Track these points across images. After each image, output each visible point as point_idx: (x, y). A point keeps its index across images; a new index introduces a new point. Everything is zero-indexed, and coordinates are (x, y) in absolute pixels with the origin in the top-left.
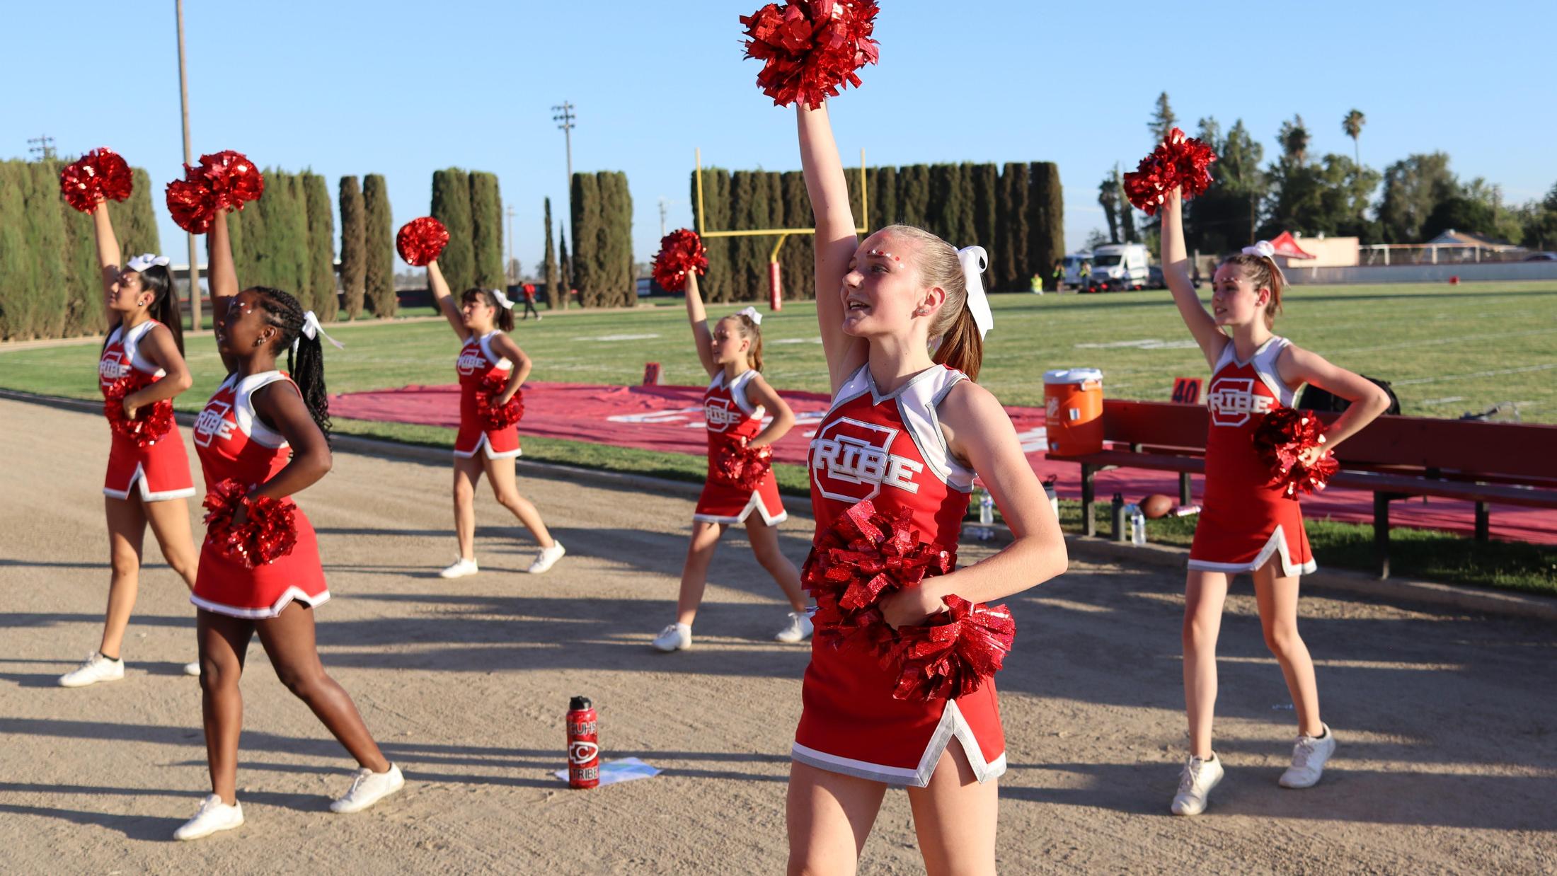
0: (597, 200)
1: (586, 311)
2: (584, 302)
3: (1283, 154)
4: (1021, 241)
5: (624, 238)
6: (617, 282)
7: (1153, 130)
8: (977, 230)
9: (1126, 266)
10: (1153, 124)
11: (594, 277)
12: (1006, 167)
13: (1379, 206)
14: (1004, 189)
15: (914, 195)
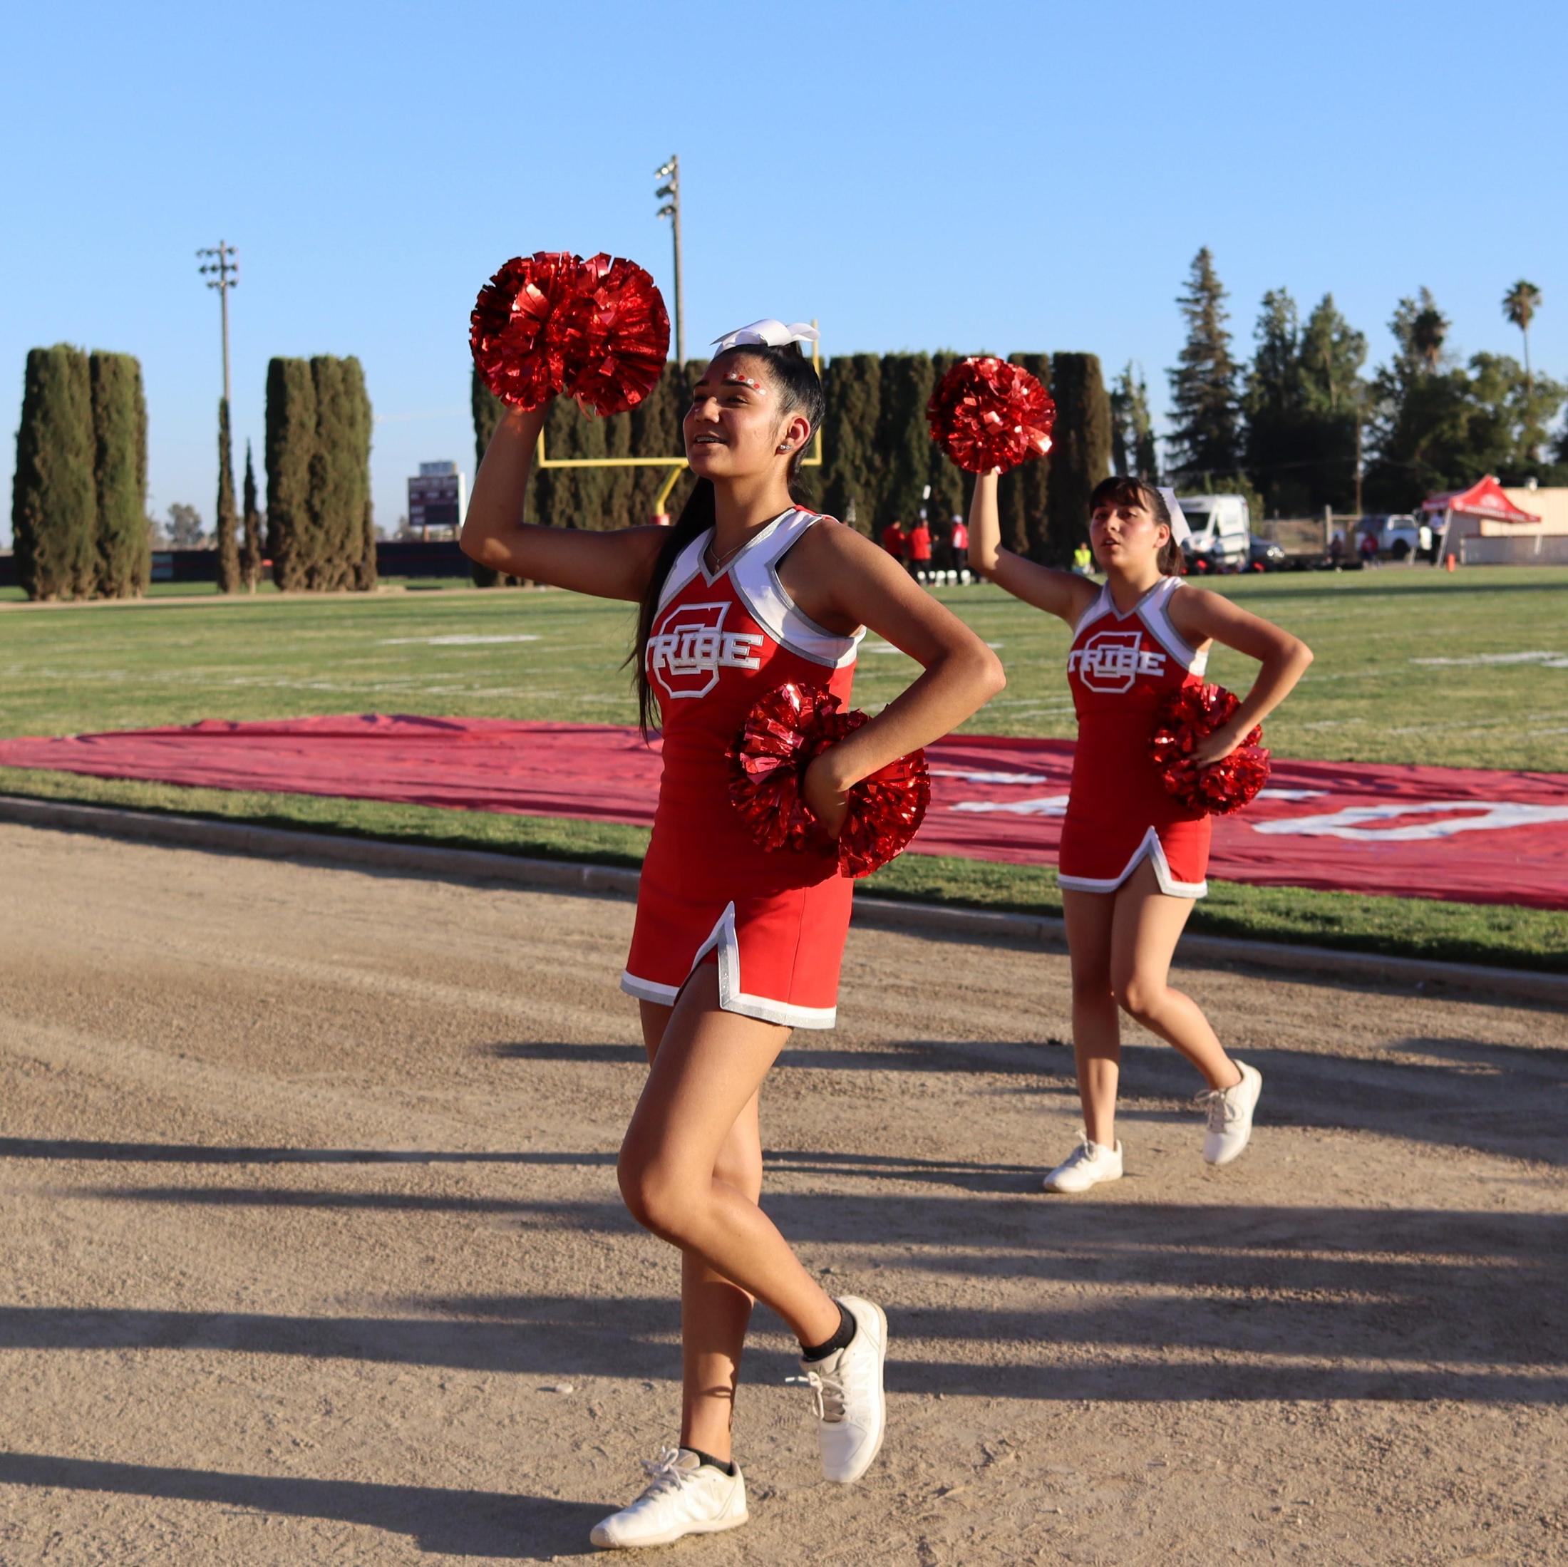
0: (312, 407)
1: (287, 596)
2: (284, 582)
3: (1401, 354)
5: (357, 472)
6: (342, 547)
7: (1186, 311)
9: (1216, 531)
10: (1187, 301)
11: (304, 538)
13: (1560, 439)
15: (855, 406)
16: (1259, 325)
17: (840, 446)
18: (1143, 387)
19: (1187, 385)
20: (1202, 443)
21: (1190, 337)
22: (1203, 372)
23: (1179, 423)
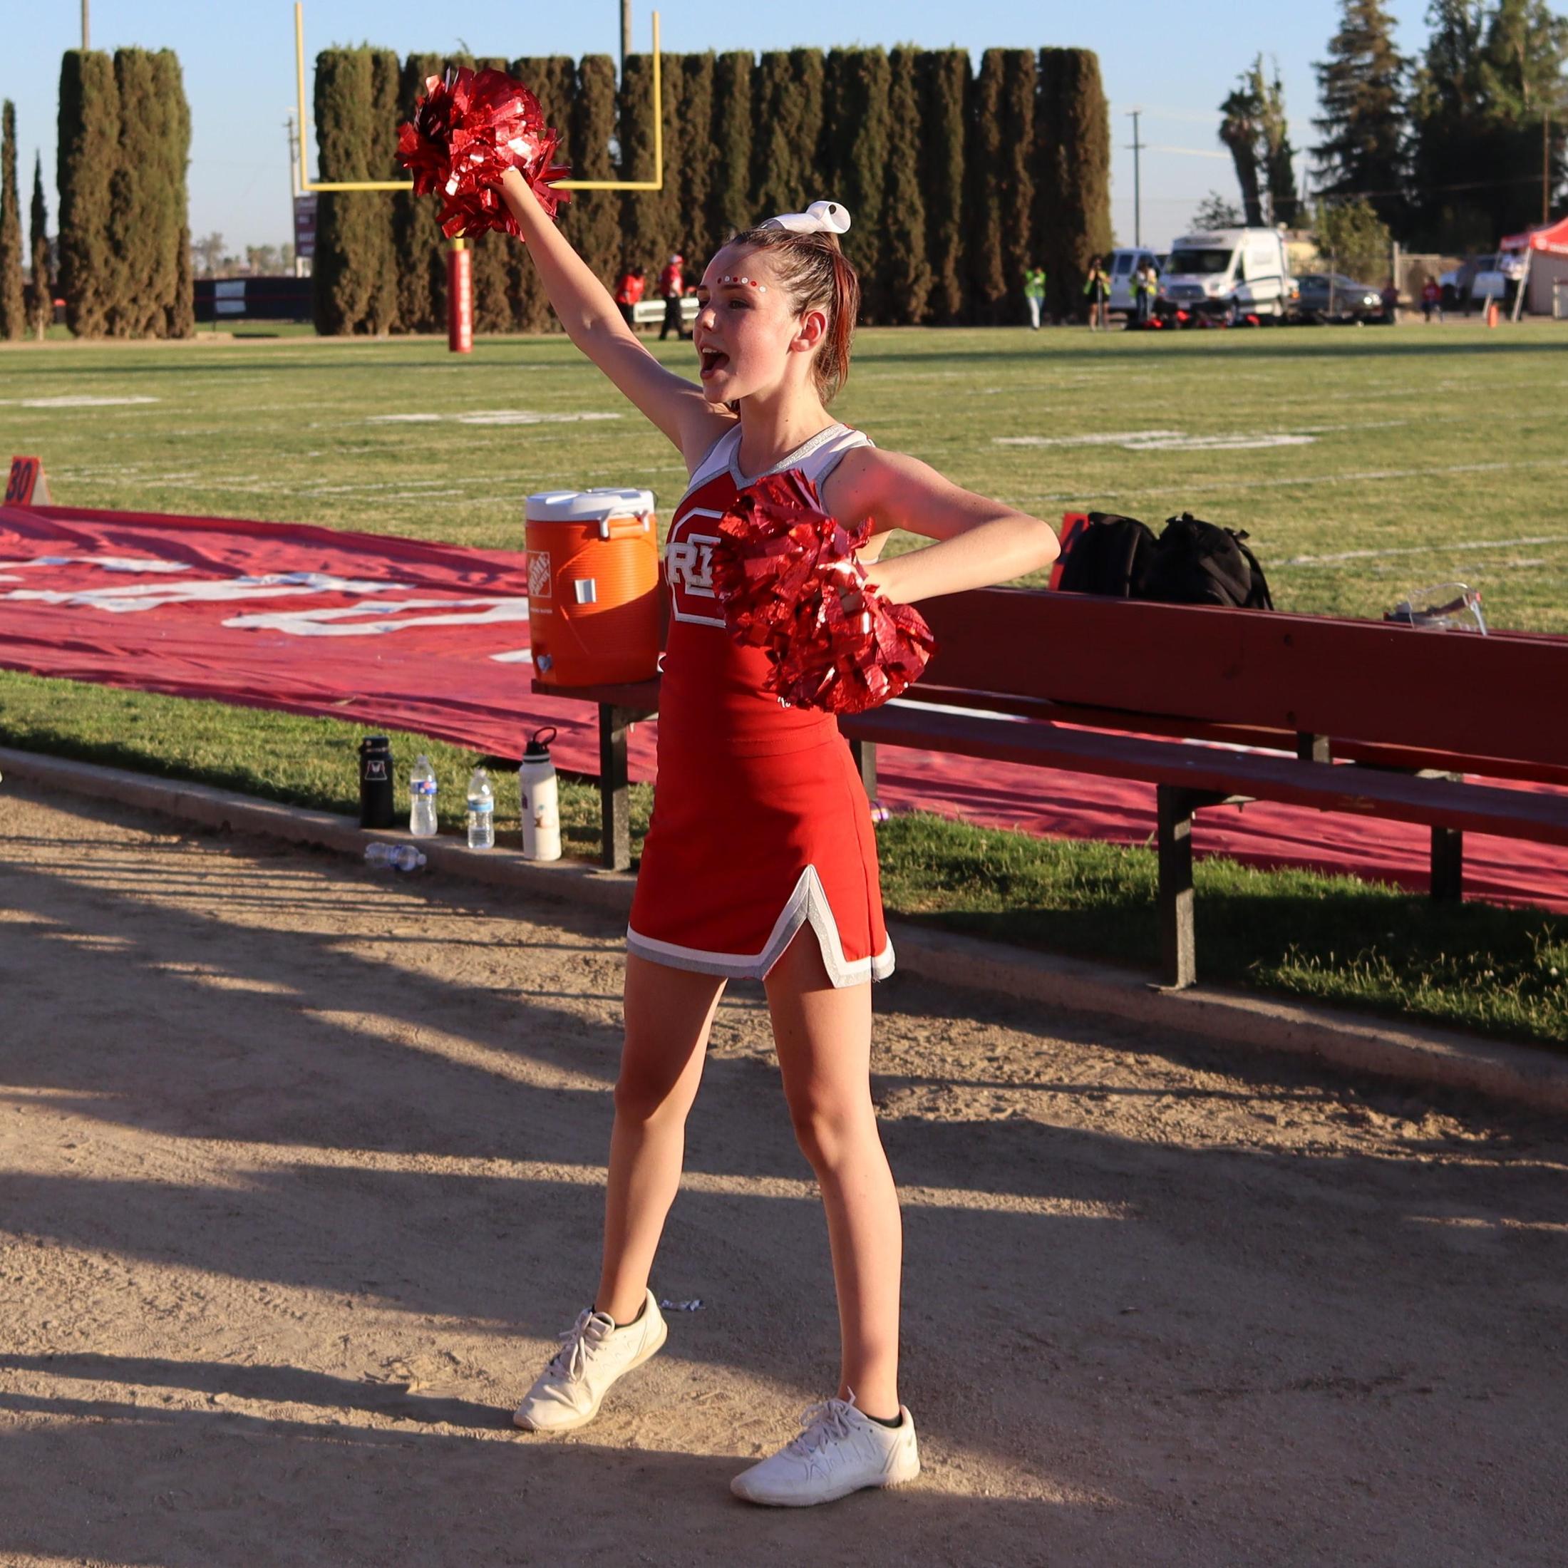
0: (114, 111)
1: (82, 343)
2: (79, 326)
4: (1017, 217)
5: (170, 191)
6: (150, 283)
8: (924, 190)
9: (1240, 274)
11: (103, 273)
12: (987, 57)
14: (983, 107)
15: (790, 114)
16: (1431, 8)
17: (771, 163)
18: (1278, 86)
19: (1339, 84)
20: (1357, 157)
21: (1343, 23)
22: (1360, 67)
23: (1329, 132)
